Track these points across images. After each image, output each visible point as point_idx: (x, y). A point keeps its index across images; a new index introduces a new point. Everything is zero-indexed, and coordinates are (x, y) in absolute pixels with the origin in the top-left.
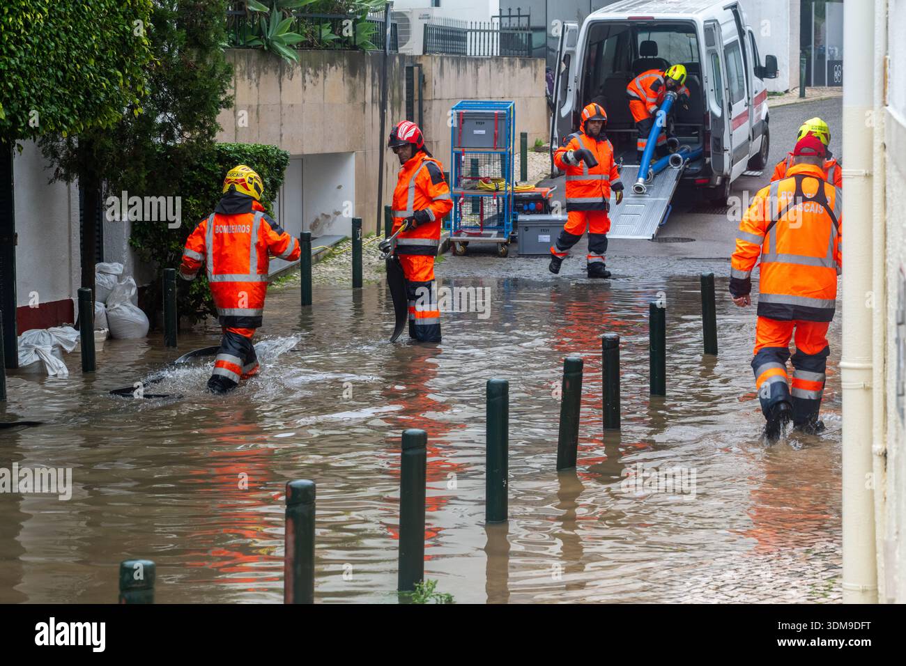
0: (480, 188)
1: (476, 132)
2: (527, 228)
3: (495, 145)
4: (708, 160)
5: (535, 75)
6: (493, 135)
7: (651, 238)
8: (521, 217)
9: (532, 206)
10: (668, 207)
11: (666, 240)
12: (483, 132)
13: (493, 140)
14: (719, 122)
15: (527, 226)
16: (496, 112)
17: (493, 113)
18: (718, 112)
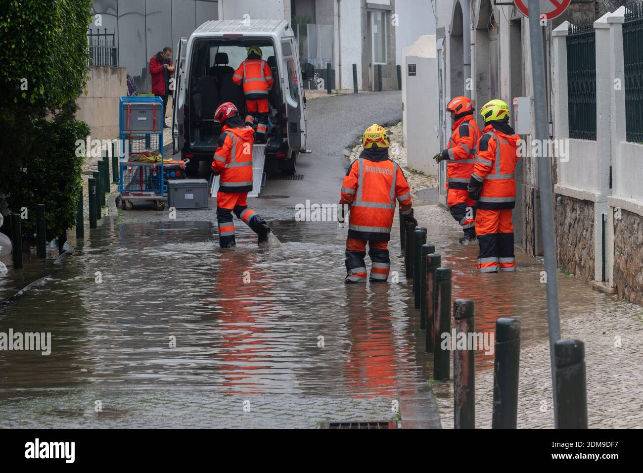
0: (142, 161)
1: (140, 119)
2: (176, 190)
3: (154, 128)
4: (285, 140)
5: (120, 80)
6: (153, 120)
7: (258, 196)
8: (171, 182)
9: (173, 174)
10: (264, 174)
11: (267, 197)
12: (145, 119)
13: (152, 125)
14: (296, 112)
15: (176, 187)
16: (154, 104)
17: (152, 105)
18: (294, 104)
